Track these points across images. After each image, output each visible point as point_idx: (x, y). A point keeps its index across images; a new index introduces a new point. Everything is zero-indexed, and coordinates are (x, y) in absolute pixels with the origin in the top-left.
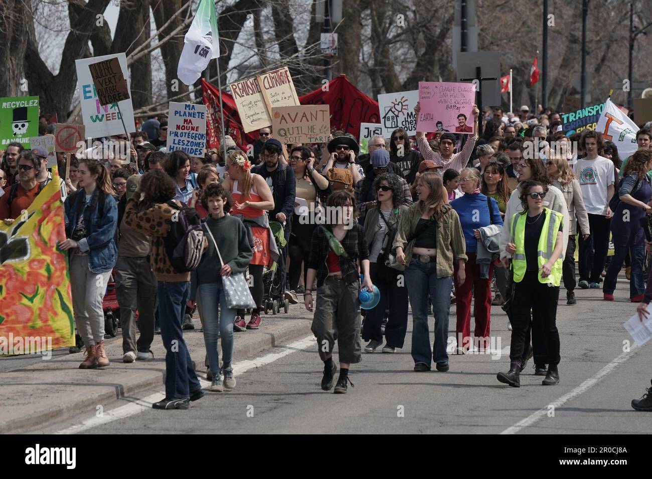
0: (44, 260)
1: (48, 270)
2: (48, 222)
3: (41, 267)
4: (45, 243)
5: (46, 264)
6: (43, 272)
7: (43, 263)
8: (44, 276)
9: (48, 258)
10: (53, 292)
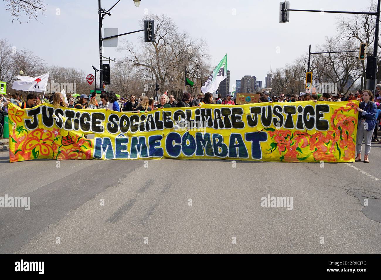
0: (333, 132)
1: (334, 135)
2: (337, 119)
3: (331, 134)
4: (335, 126)
5: (333, 133)
6: (332, 135)
7: (332, 133)
8: (332, 137)
9: (335, 131)
10: (335, 142)
